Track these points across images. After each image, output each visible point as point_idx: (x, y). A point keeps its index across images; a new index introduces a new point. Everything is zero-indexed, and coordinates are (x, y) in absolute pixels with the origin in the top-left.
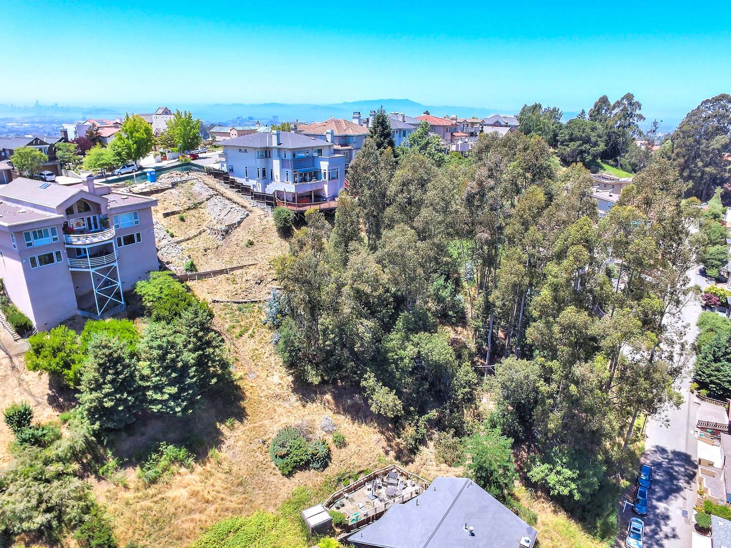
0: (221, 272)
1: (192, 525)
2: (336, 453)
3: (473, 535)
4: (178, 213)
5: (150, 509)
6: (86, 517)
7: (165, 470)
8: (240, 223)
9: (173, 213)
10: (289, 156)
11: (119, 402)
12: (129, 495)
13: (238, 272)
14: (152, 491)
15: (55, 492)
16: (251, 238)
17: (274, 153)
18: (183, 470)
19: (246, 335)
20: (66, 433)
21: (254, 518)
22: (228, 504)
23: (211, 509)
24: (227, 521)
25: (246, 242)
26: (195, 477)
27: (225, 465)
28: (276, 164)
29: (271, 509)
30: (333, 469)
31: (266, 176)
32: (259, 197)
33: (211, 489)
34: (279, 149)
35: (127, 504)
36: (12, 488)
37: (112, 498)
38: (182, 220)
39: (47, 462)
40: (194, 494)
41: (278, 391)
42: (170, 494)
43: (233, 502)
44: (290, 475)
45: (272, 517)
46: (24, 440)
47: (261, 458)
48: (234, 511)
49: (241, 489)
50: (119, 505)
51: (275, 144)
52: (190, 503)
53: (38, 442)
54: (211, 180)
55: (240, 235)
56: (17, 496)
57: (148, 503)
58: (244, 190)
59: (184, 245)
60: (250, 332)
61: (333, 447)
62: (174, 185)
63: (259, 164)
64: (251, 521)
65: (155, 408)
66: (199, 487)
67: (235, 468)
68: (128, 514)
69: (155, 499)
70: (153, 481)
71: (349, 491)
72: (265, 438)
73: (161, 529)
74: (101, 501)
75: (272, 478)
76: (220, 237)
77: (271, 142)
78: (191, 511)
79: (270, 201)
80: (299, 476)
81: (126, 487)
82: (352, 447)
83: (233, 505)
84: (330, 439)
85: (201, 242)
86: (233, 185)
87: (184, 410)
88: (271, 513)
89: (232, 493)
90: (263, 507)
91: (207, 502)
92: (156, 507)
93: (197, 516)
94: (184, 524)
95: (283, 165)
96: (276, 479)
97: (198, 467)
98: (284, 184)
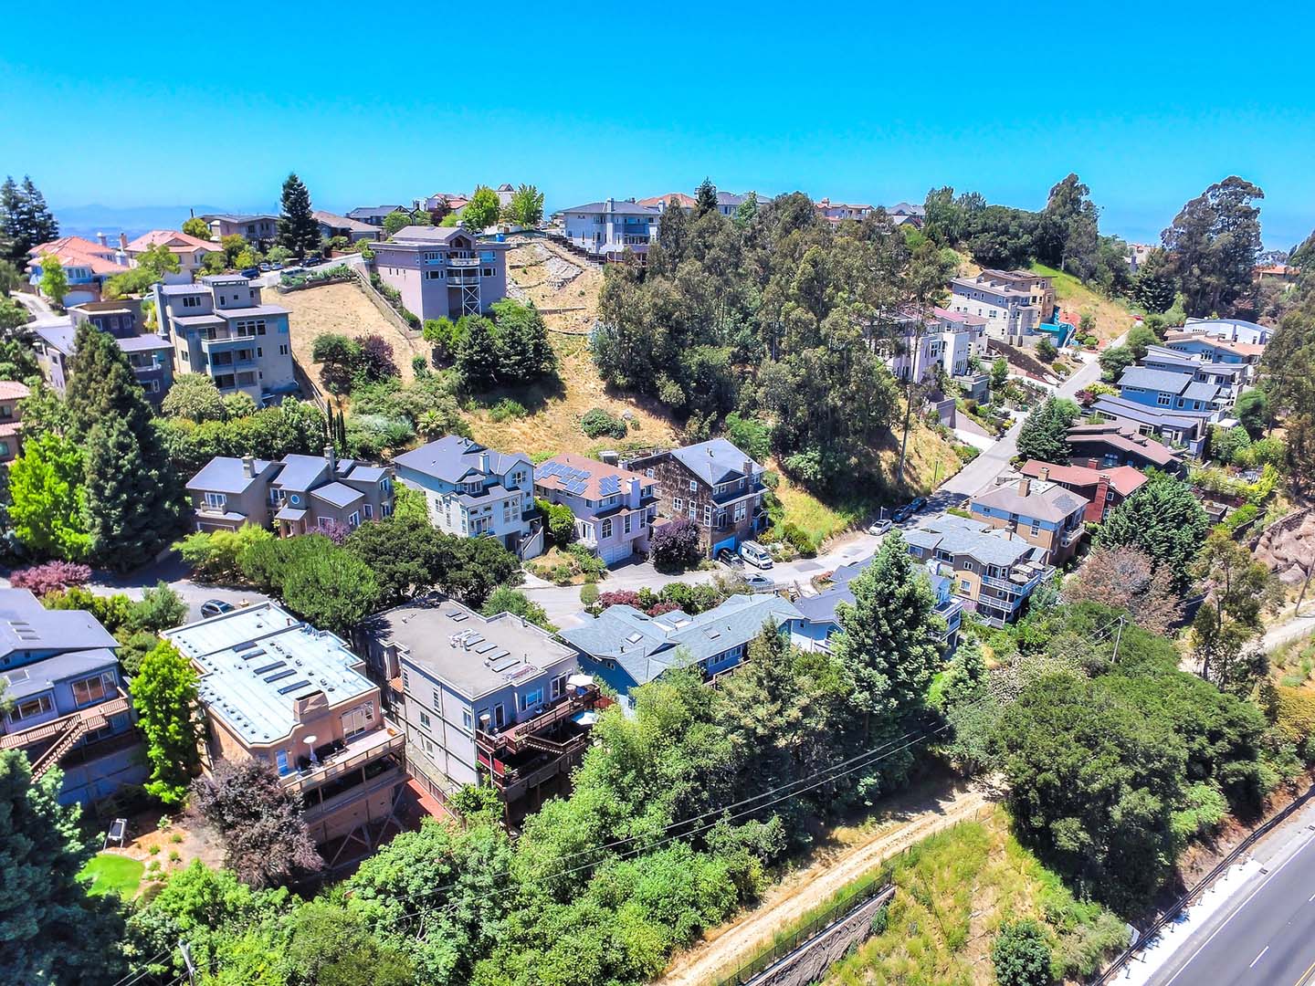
0: (555, 312)
2: (631, 432)
3: (712, 456)
4: (521, 267)
5: (495, 434)
7: (506, 415)
8: (574, 278)
9: (518, 267)
10: (621, 221)
11: (483, 359)
12: (483, 424)
13: (569, 313)
14: (497, 425)
16: (583, 290)
17: (609, 217)
18: (518, 419)
19: (571, 356)
22: (547, 444)
23: (535, 445)
24: (546, 453)
25: (578, 292)
26: (526, 425)
27: (548, 422)
28: (610, 226)
30: (627, 440)
31: (600, 239)
32: (592, 258)
33: (536, 433)
34: (613, 215)
35: (482, 427)
37: (473, 422)
38: (525, 272)
39: (437, 389)
40: (525, 434)
41: (594, 392)
42: (509, 430)
43: (551, 443)
44: (594, 436)
47: (575, 425)
49: (557, 438)
50: (477, 427)
51: (609, 211)
52: (522, 438)
54: (551, 245)
55: (574, 287)
56: (423, 398)
57: (494, 431)
58: (580, 252)
59: (526, 290)
60: (575, 354)
61: (629, 428)
62: (519, 246)
63: (595, 228)
66: (528, 431)
67: (554, 426)
68: (482, 432)
69: (499, 430)
70: (498, 420)
72: (578, 415)
74: (468, 423)
75: (580, 436)
76: (556, 288)
77: (606, 209)
78: (522, 442)
79: (601, 259)
80: (600, 438)
81: (481, 419)
82: (645, 431)
83: (551, 446)
84: (628, 422)
85: (540, 291)
86: (572, 248)
89: (551, 439)
91: (533, 440)
92: (499, 434)
93: (526, 445)
94: (516, 447)
95: (616, 229)
96: (583, 438)
97: (529, 420)
98: (615, 245)
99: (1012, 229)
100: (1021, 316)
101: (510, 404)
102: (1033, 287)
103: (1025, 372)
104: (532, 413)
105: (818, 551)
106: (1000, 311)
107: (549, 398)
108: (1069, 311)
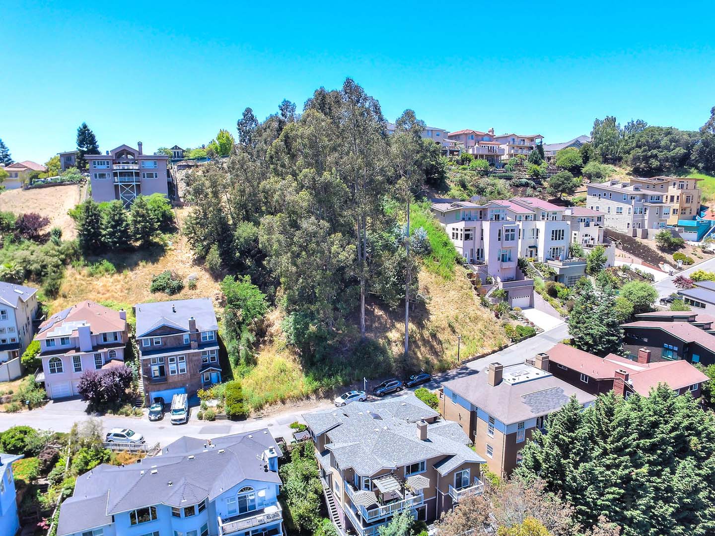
2: (185, 290)
3: (174, 312)
7: (100, 272)
12: (79, 277)
14: (88, 279)
18: (108, 275)
21: (123, 304)
22: (116, 295)
23: (108, 294)
24: (109, 302)
26: (111, 280)
27: (127, 280)
29: (133, 304)
33: (114, 287)
35: (75, 279)
37: (72, 275)
40: (105, 286)
41: (185, 260)
42: (95, 283)
43: (119, 295)
44: (154, 292)
46: (53, 242)
47: (147, 282)
48: (115, 298)
50: (72, 279)
52: (100, 289)
53: (58, 244)
57: (84, 283)
61: (186, 287)
66: (109, 284)
67: (131, 282)
68: (72, 283)
69: (88, 282)
70: (92, 275)
74: (67, 275)
75: (145, 292)
78: (98, 293)
80: (158, 293)
81: (80, 274)
82: (198, 291)
83: (118, 297)
84: (187, 284)
89: (122, 291)
90: (130, 302)
92: (86, 285)
94: (92, 295)
96: (147, 292)
97: (116, 276)
99: (663, 143)
100: (647, 212)
101: (106, 264)
102: (671, 188)
103: (640, 261)
104: (121, 271)
105: (253, 415)
106: (625, 207)
107: (144, 261)
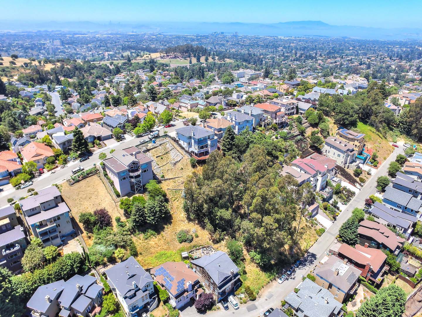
0: (172, 179)
1: (154, 251)
2: (195, 239)
3: (219, 266)
4: (161, 156)
5: (145, 245)
6: (131, 245)
7: (150, 236)
8: (180, 161)
9: (159, 156)
10: (197, 140)
11: (140, 219)
12: (141, 241)
13: (176, 179)
14: (146, 241)
15: (125, 238)
16: (182, 167)
18: (154, 237)
19: (176, 200)
20: (128, 225)
21: (170, 252)
22: (164, 248)
23: (160, 248)
24: (163, 252)
25: (181, 168)
26: (156, 239)
27: (164, 238)
28: (193, 141)
29: (174, 251)
30: (193, 243)
31: (190, 145)
32: (187, 152)
33: (160, 243)
34: (194, 137)
35: (140, 243)
36: (117, 236)
37: (137, 241)
38: (162, 159)
39: (124, 231)
40: (156, 244)
41: (182, 219)
42: (150, 243)
43: (165, 247)
44: (181, 243)
45: (174, 253)
46: (119, 225)
47: (174, 237)
48: (165, 249)
49: (167, 244)
50: (138, 243)
51: (192, 135)
52: (155, 246)
53: (122, 226)
54: (173, 142)
55: (179, 165)
56: (118, 238)
57: (145, 244)
58: (183, 148)
59: (161, 168)
60: (177, 199)
61: (194, 237)
62: (160, 145)
63: (188, 141)
64: (169, 253)
65: (148, 222)
66: (157, 242)
67: (167, 239)
68: (140, 246)
69: (147, 243)
70: (147, 239)
71: (196, 250)
72: (176, 232)
73: (147, 250)
74: (135, 242)
75: (176, 243)
76: (173, 165)
78: (155, 248)
79: (191, 154)
80: (183, 243)
81: (140, 239)
82: (200, 238)
83: (165, 248)
84: (194, 235)
85: (166, 167)
86: (180, 146)
87: (155, 223)
88: (174, 252)
89: (165, 245)
90: (172, 250)
91: (159, 246)
92: (147, 245)
93: (156, 249)
94: (152, 250)
95: (195, 142)
96: (177, 243)
97: (157, 237)
98: (195, 149)
99: (351, 114)
100: (349, 156)
101: (150, 232)
102: (356, 141)
103: (348, 182)
104: (159, 233)
105: (257, 296)
106: (342, 155)
107: (166, 224)
108: (369, 147)
